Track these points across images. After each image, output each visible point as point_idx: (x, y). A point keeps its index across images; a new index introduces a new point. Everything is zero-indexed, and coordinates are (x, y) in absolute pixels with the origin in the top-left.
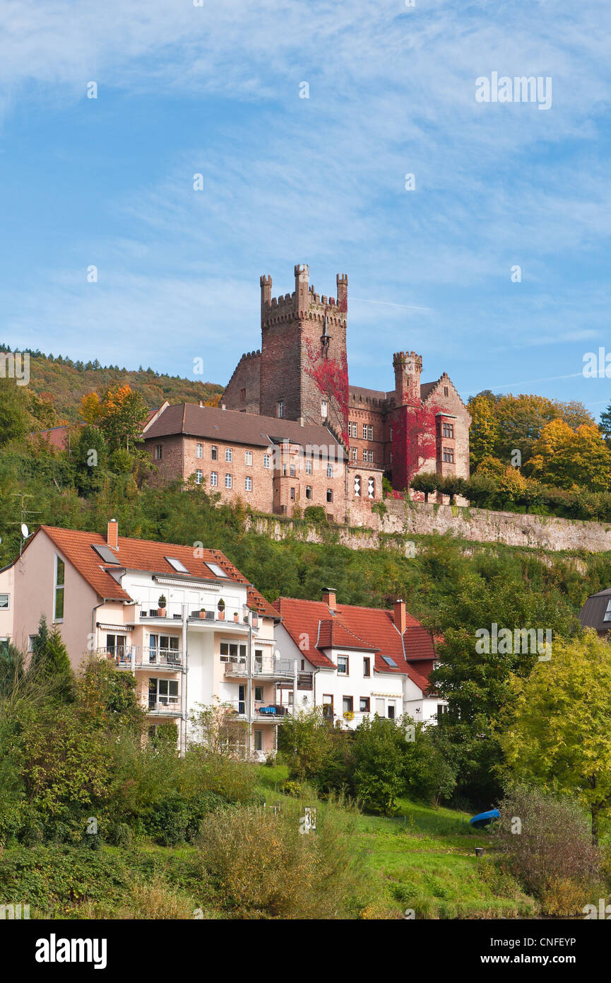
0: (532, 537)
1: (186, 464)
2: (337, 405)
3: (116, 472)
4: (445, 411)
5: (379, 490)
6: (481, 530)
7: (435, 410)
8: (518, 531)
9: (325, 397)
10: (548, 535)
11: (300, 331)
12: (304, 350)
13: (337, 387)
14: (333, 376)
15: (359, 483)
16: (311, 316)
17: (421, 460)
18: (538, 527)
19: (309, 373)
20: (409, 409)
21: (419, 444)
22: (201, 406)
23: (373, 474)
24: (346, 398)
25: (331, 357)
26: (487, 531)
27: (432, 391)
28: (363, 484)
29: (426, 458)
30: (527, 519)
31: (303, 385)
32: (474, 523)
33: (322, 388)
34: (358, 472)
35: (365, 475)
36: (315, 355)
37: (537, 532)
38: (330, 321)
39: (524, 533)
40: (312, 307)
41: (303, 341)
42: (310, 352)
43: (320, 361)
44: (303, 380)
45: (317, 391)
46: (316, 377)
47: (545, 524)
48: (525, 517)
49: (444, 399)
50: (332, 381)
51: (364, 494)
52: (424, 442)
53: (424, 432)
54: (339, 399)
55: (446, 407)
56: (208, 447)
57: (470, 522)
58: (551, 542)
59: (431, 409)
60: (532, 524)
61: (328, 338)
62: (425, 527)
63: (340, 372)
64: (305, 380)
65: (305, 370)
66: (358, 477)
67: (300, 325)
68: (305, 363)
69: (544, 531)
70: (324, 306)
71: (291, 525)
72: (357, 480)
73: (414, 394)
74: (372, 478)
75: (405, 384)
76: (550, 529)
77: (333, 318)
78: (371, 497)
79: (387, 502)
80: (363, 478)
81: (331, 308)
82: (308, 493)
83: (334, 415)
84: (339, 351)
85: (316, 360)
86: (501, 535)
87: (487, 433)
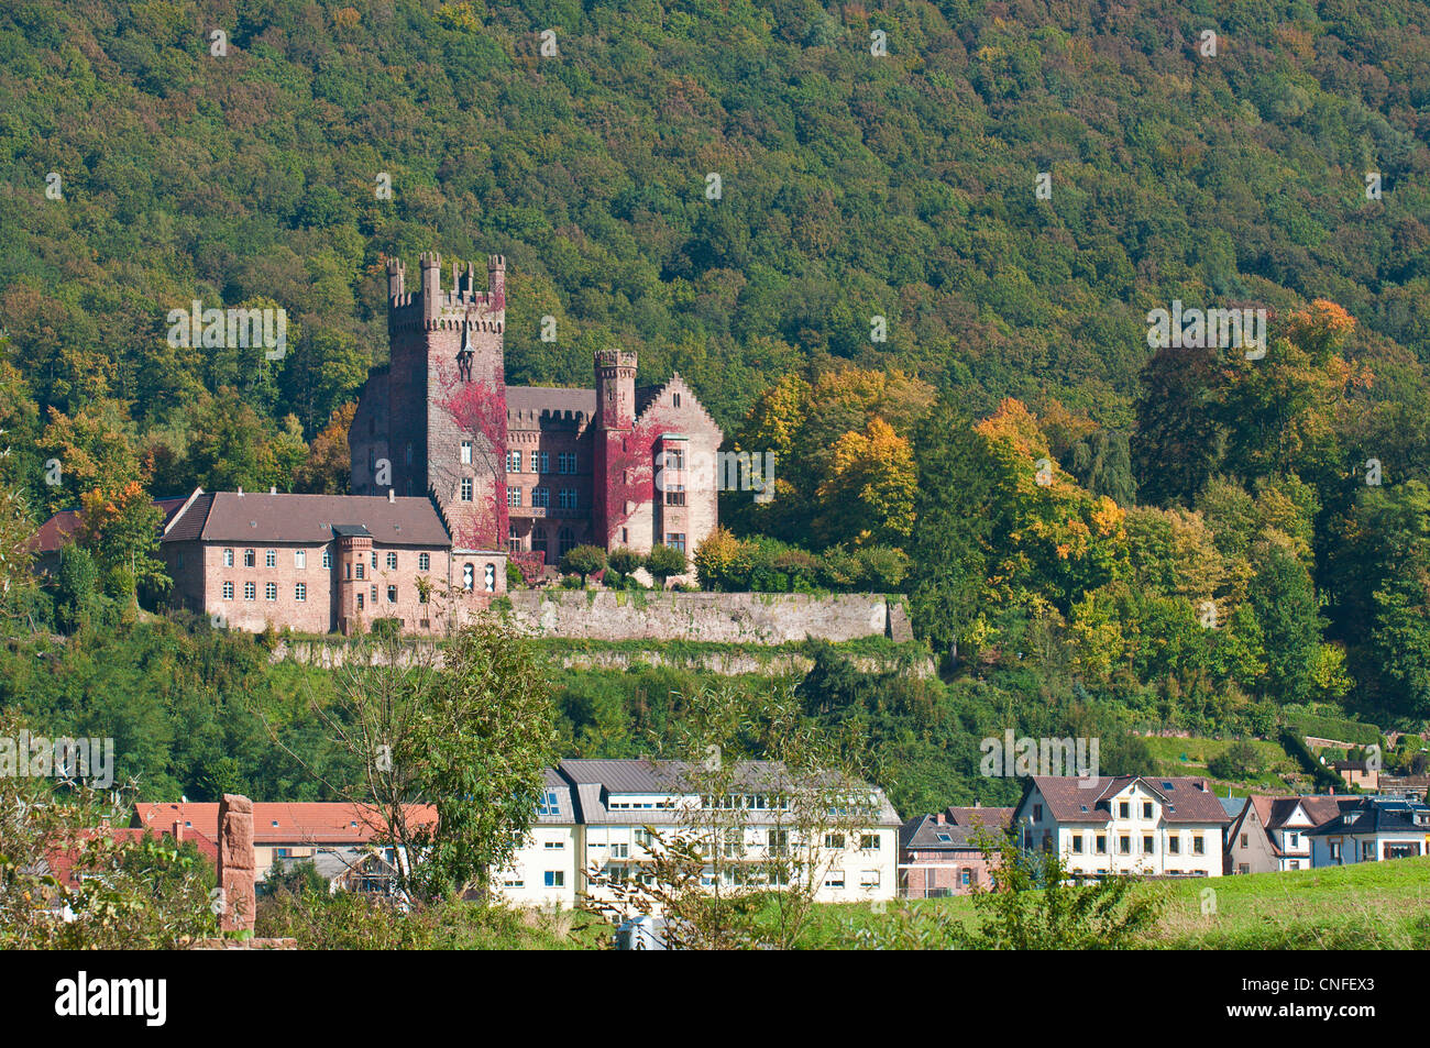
0: (747, 624)
1: (208, 576)
2: (487, 444)
3: (114, 596)
4: (673, 429)
5: (502, 581)
6: (662, 621)
7: (657, 430)
8: (724, 617)
9: (468, 436)
10: (773, 619)
11: (426, 348)
12: (433, 374)
13: (488, 419)
14: (481, 404)
15: (472, 573)
16: (443, 325)
17: (631, 506)
18: (757, 611)
19: (443, 406)
20: (610, 435)
21: (628, 482)
22: (240, 494)
23: (492, 560)
24: (503, 432)
25: (476, 377)
26: (673, 621)
27: (650, 403)
28: (476, 574)
29: (638, 500)
30: (739, 599)
31: (430, 423)
32: (652, 613)
33: (462, 423)
34: (468, 559)
35: (480, 562)
36: (450, 379)
37: (754, 616)
38: (474, 327)
39: (733, 619)
40: (444, 312)
41: (432, 363)
42: (442, 376)
43: (458, 386)
44: (430, 417)
45: (454, 429)
46: (453, 409)
47: (769, 603)
48: (737, 597)
49: (673, 412)
50: (479, 412)
51: (479, 587)
52: (636, 479)
53: (635, 463)
54: (490, 435)
55: (675, 423)
56: (240, 552)
57: (645, 611)
58: (779, 628)
59: (649, 430)
60: (746, 605)
61: (470, 353)
62: (573, 624)
63: (491, 398)
64: (435, 415)
65: (435, 402)
66: (470, 565)
67: (427, 339)
68: (435, 391)
69: (769, 612)
70: (465, 308)
71: (346, 647)
72: (468, 570)
73: (619, 412)
74: (492, 565)
75: (606, 398)
76: (778, 610)
77: (480, 321)
78: (489, 589)
79: (514, 596)
80: (477, 567)
81: (475, 309)
82: (392, 595)
83: (482, 459)
84: (491, 368)
85: (452, 385)
86: (695, 625)
87: (779, 441)
